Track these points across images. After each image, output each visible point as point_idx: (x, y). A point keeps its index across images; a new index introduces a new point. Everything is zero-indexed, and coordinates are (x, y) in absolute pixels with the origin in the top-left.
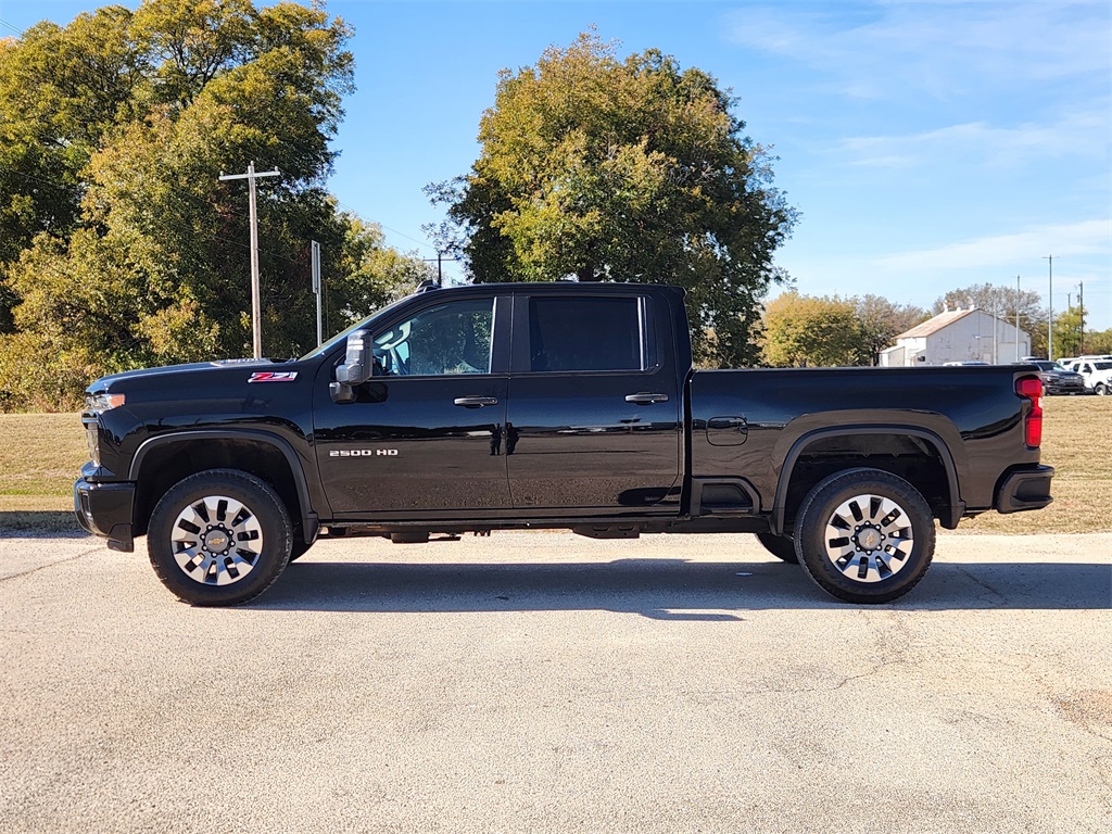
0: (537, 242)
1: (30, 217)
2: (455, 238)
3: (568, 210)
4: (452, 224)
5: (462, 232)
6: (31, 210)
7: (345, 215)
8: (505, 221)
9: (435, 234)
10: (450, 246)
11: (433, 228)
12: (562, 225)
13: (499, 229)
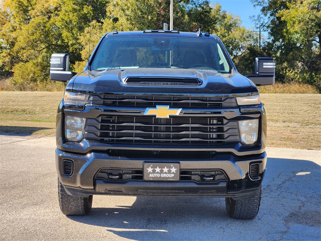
0: (297, 23)
1: (91, 14)
2: (264, 22)
3: (313, 8)
4: (262, 16)
5: (267, 19)
6: (91, 12)
7: (224, 12)
8: (284, 14)
9: (255, 20)
10: (261, 25)
11: (254, 18)
12: (309, 15)
13: (281, 17)
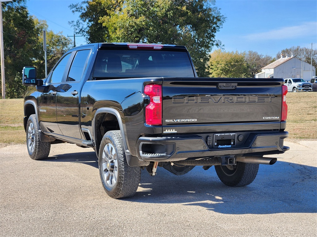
0: (118, 29)
2: (83, 27)
3: (131, 15)
4: (81, 21)
5: (86, 25)
8: (104, 20)
9: (74, 25)
10: (81, 31)
11: (73, 23)
12: (129, 22)
13: (102, 24)
